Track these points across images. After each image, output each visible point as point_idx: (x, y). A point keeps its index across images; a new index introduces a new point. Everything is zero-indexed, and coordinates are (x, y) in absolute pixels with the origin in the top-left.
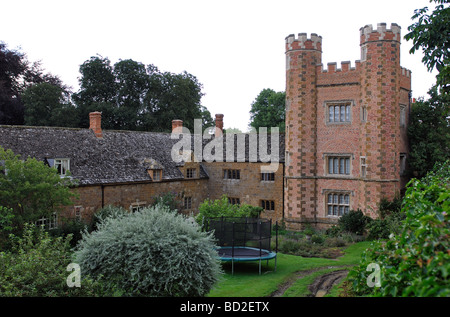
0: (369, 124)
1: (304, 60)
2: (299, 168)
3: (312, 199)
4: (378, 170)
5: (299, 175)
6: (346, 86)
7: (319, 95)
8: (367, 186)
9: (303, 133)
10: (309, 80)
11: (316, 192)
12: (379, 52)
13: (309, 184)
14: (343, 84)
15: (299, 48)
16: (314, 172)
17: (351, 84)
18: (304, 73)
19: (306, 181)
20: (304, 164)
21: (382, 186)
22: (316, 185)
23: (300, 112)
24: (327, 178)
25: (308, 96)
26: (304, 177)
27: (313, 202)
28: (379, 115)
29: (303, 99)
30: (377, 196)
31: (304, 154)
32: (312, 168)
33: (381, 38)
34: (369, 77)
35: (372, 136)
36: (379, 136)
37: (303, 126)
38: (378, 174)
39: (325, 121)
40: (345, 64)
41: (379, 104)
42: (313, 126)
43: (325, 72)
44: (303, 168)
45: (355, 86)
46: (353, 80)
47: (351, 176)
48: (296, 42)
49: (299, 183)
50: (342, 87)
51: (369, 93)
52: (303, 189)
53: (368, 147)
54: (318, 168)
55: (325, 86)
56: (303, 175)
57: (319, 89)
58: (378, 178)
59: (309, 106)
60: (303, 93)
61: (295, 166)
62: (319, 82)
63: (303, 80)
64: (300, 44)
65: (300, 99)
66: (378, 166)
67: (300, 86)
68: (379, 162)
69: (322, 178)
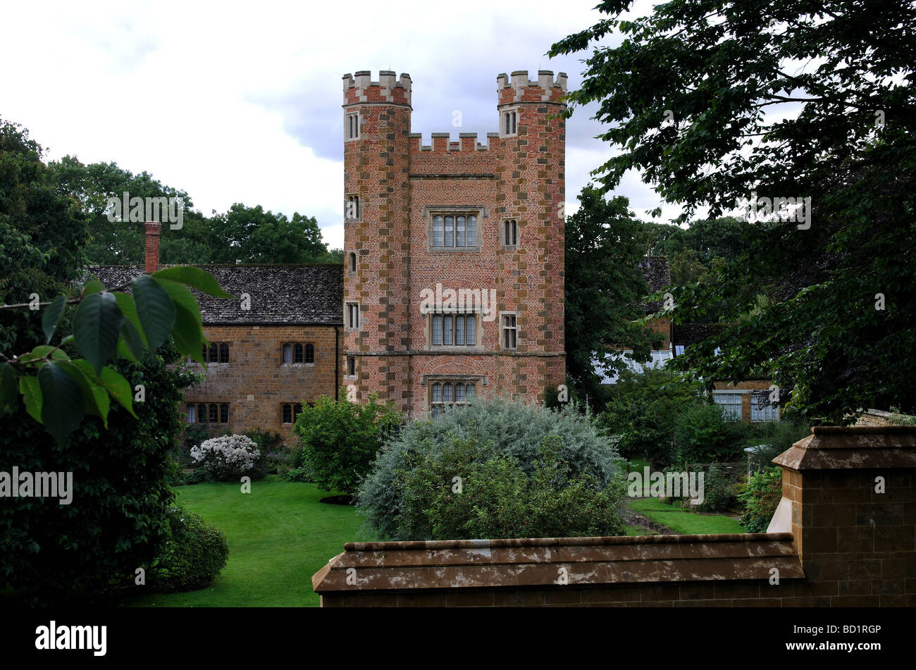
0: (523, 252)
1: (390, 125)
2: (383, 335)
3: (404, 396)
4: (541, 335)
5: (383, 349)
6: (470, 181)
7: (415, 193)
8: (520, 365)
9: (390, 266)
10: (400, 164)
11: (409, 382)
12: (543, 122)
13: (399, 365)
14: (464, 177)
15: (383, 100)
16: (407, 342)
17: (479, 177)
18: (391, 150)
19: (396, 360)
20: (392, 328)
21: (549, 364)
22: (411, 369)
23: (383, 225)
24: (432, 354)
25: (398, 195)
26: (392, 353)
27: (405, 401)
28: (542, 237)
29: (390, 202)
30: (540, 383)
31: (391, 308)
32: (404, 335)
33: (545, 98)
34: (523, 167)
35: (528, 274)
36: (542, 274)
37: (390, 252)
38: (540, 343)
39: (427, 243)
40: (468, 138)
41: (542, 216)
42: (405, 254)
43: (427, 150)
44: (390, 335)
45: (488, 181)
46: (483, 169)
47: (480, 347)
48: (375, 87)
49: (383, 364)
50: (462, 182)
51: (523, 196)
52: (391, 376)
53: (523, 294)
54: (414, 336)
55: (428, 177)
56: (390, 348)
57: (415, 182)
58: (540, 349)
59: (400, 214)
60: (390, 190)
61: (373, 331)
62: (416, 169)
63: (390, 163)
64: (384, 93)
65: (384, 201)
66: (541, 329)
67: (383, 175)
68: (542, 321)
69: (422, 354)
